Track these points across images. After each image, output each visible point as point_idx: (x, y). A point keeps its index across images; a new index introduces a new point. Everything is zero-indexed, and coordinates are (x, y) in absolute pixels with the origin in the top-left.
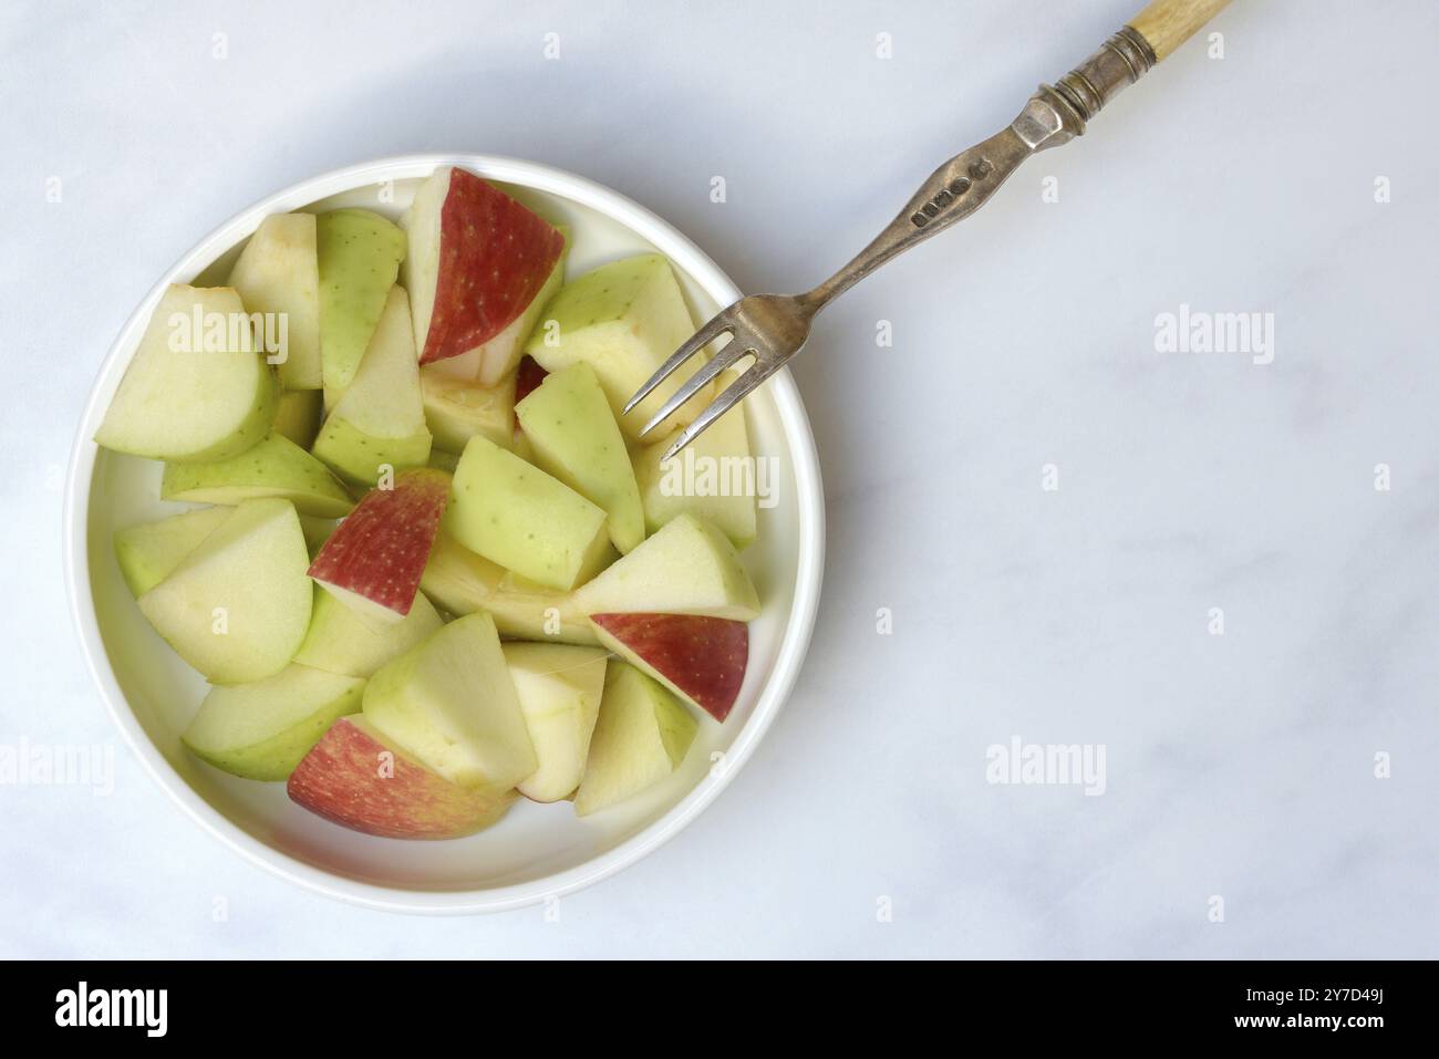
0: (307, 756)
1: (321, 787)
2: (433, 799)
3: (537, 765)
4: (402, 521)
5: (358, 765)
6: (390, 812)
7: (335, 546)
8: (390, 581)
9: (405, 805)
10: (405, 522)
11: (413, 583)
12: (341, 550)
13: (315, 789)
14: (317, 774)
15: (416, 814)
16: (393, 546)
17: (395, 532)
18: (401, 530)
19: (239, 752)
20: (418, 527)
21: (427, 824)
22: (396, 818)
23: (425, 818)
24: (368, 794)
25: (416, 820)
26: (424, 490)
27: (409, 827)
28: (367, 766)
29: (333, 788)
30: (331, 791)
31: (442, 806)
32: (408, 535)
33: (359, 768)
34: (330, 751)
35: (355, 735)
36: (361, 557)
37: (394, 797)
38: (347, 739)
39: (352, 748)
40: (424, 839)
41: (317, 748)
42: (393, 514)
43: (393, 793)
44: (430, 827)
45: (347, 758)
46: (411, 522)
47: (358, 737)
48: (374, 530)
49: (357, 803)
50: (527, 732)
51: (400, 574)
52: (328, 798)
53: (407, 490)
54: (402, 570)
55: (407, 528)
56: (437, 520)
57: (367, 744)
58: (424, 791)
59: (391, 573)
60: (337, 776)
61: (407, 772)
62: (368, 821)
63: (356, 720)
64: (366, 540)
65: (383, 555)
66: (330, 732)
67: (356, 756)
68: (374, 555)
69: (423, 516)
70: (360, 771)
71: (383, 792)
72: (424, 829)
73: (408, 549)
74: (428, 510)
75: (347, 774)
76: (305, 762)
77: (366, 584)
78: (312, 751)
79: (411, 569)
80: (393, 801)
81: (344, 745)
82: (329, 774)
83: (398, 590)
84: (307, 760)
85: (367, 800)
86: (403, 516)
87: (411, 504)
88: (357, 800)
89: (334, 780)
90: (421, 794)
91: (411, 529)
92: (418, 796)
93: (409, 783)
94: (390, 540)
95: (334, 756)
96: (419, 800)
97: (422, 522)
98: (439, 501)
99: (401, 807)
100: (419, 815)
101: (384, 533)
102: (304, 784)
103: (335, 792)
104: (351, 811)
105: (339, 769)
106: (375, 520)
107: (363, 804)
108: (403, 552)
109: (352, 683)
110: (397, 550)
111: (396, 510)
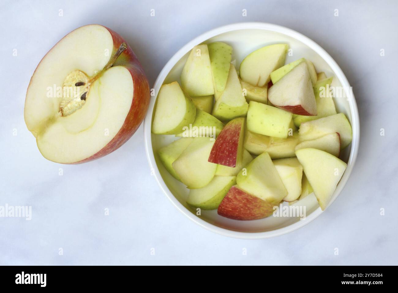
0: (224, 199)
1: (228, 208)
2: (260, 206)
3: (288, 193)
4: (229, 140)
5: (238, 199)
6: (248, 212)
7: (213, 152)
8: (228, 159)
9: (252, 209)
10: (230, 140)
11: (235, 158)
12: (214, 153)
13: (227, 209)
14: (227, 204)
15: (255, 211)
16: (227, 148)
17: (227, 144)
18: (229, 143)
19: (205, 203)
20: (234, 140)
21: (258, 214)
22: (250, 213)
23: (258, 212)
24: (242, 207)
25: (256, 213)
26: (234, 128)
27: (254, 216)
28: (241, 199)
29: (232, 208)
30: (231, 209)
31: (262, 208)
32: (231, 144)
33: (239, 200)
34: (230, 197)
35: (237, 190)
36: (220, 154)
37: (249, 207)
38: (235, 192)
39: (236, 194)
40: (257, 219)
41: (226, 196)
42: (226, 138)
43: (249, 206)
44: (259, 215)
45: (235, 198)
46: (231, 139)
47: (238, 191)
48: (222, 144)
49: (239, 211)
50: (283, 183)
51: (231, 156)
52: (230, 211)
53: (229, 129)
54: (231, 155)
55: (231, 141)
56: (238, 137)
57: (240, 192)
58: (257, 204)
59: (228, 156)
60: (233, 203)
61: (253, 199)
62: (242, 216)
63: (236, 186)
64: (220, 148)
65: (225, 152)
66: (230, 191)
67: (237, 197)
68: (223, 152)
69: (234, 136)
70: (239, 201)
71: (246, 206)
72: (257, 216)
73: (232, 148)
74: (236, 134)
75: (235, 202)
76: (223, 201)
77: (222, 161)
78: (225, 197)
79: (233, 154)
80: (249, 209)
81: (234, 194)
82: (231, 203)
83: (231, 161)
84: (224, 200)
85: (242, 209)
86: (229, 138)
87: (231, 134)
88: (239, 210)
89: (232, 205)
90: (256, 205)
91: (232, 141)
92: (256, 206)
93: (253, 202)
94: (227, 146)
95: (231, 198)
96: (256, 207)
97: (234, 138)
98: (238, 130)
99: (251, 210)
100: (256, 211)
101: (224, 145)
102: (223, 208)
103: (232, 209)
104: (237, 213)
105: (233, 201)
106: (222, 141)
107: (241, 211)
108: (230, 149)
109: (233, 178)
110: (228, 149)
111: (227, 137)
